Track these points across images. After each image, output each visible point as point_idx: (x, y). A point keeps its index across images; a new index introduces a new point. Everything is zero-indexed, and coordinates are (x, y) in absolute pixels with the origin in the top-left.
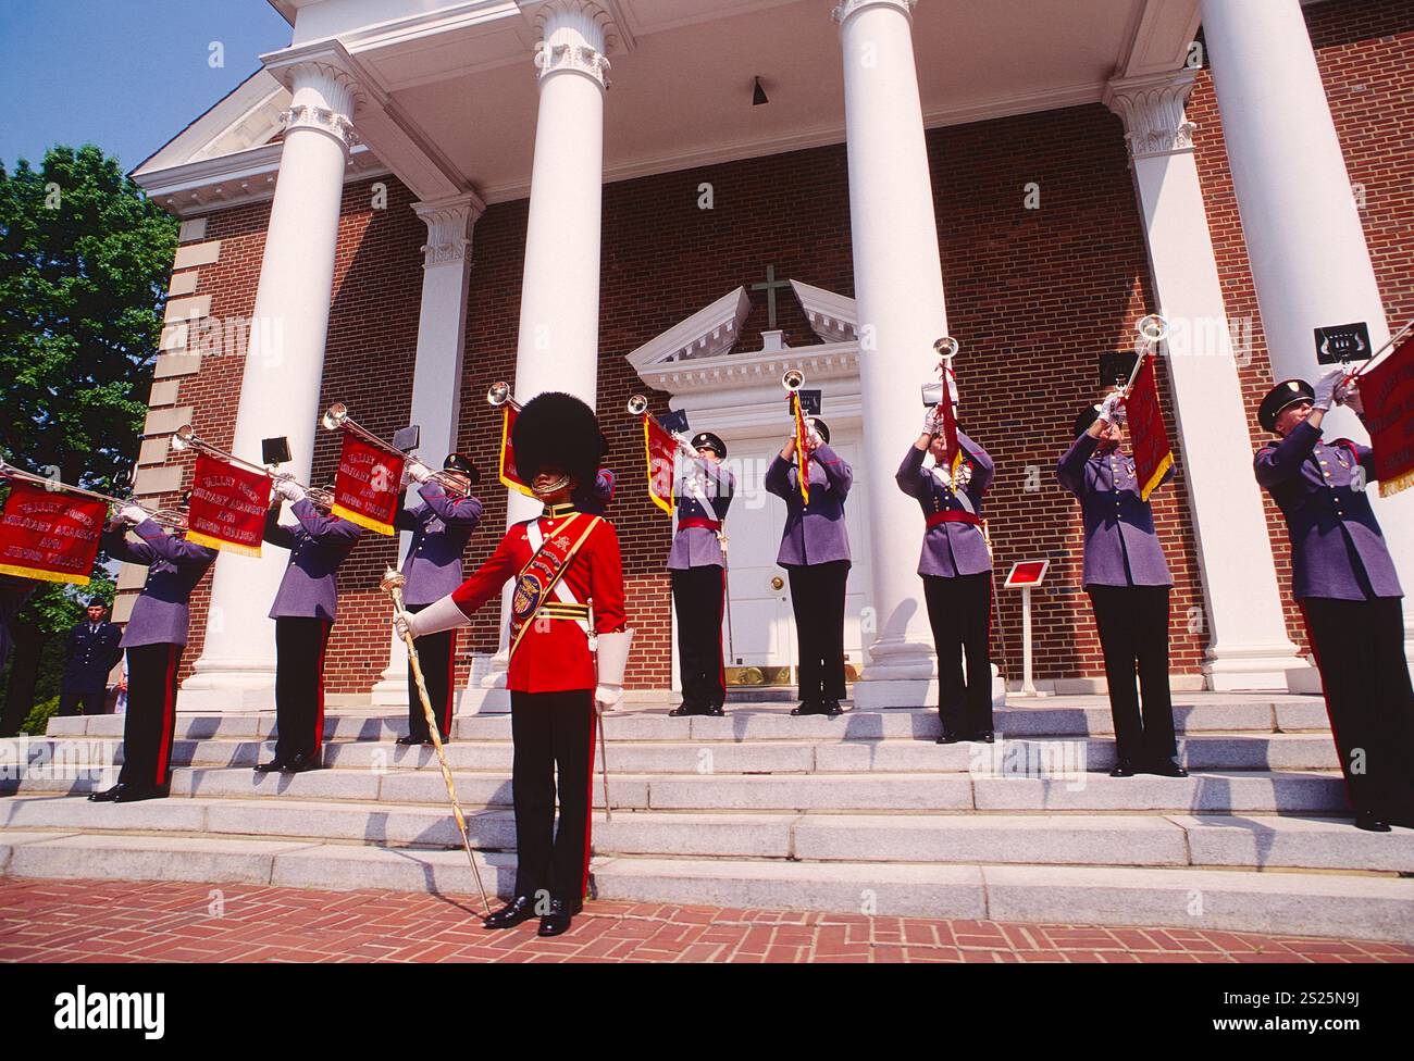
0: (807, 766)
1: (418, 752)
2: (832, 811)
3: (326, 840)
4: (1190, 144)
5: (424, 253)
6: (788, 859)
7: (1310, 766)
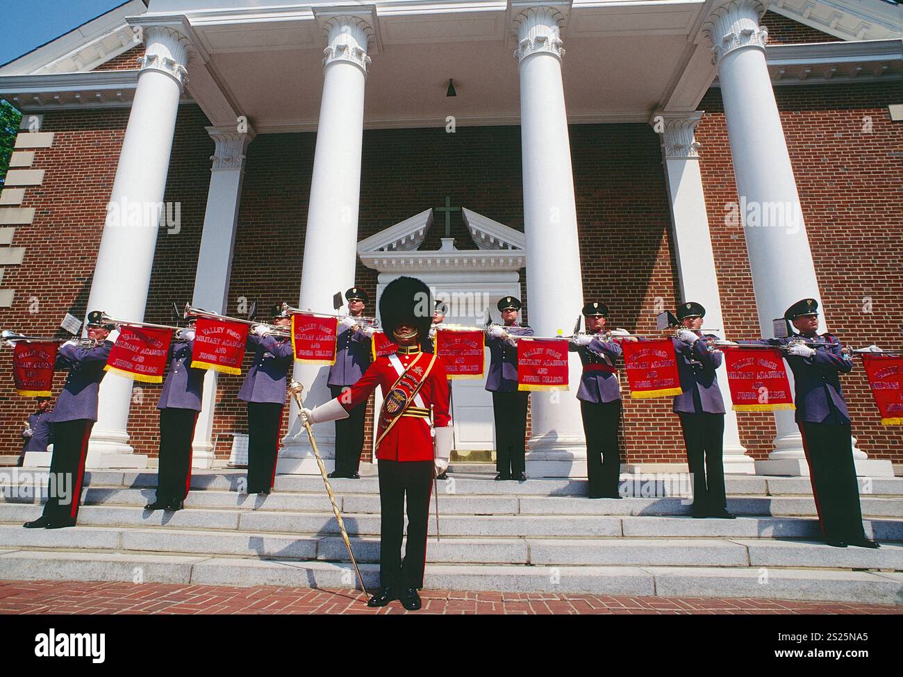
0: (516, 511)
1: (255, 498)
2: (541, 537)
3: (214, 555)
4: (696, 155)
5: (212, 161)
6: (526, 564)
7: (792, 513)
